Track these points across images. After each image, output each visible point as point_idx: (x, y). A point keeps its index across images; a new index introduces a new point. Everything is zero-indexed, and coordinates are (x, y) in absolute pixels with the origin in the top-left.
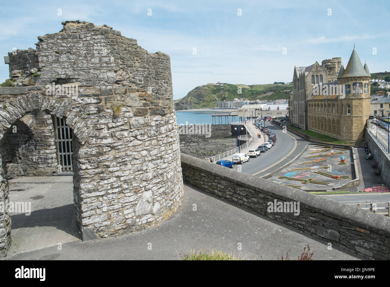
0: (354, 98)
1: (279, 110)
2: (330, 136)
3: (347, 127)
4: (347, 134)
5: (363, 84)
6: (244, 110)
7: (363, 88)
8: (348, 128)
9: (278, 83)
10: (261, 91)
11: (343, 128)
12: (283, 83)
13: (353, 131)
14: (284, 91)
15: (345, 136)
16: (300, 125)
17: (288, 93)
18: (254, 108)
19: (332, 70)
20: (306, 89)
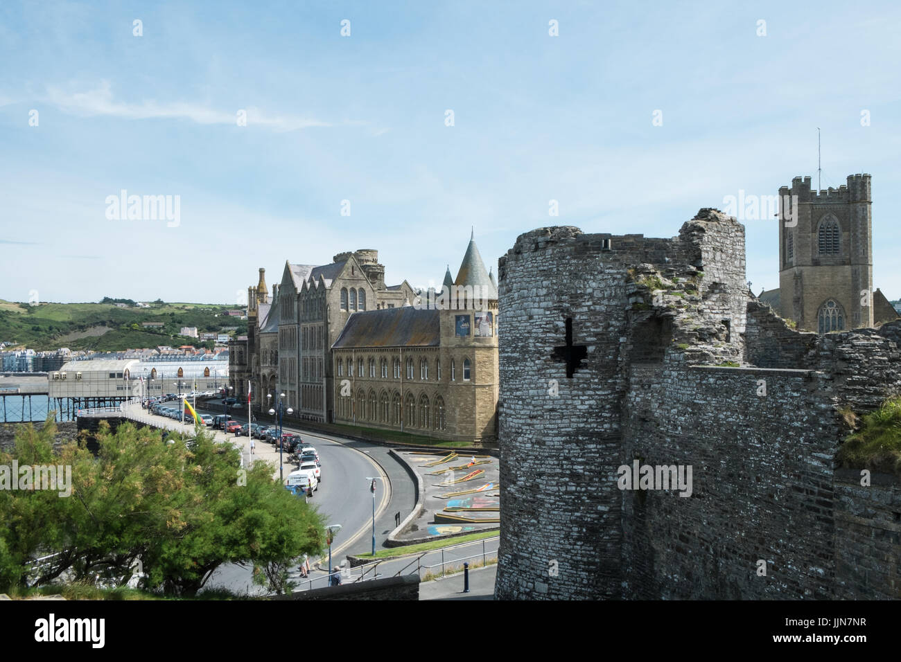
0: (477, 344)
1: (208, 376)
2: (413, 433)
3: (462, 410)
4: (464, 425)
5: (494, 316)
6: (70, 377)
7: (494, 324)
8: (466, 412)
9: (116, 301)
10: (64, 322)
11: (454, 410)
12: (130, 303)
13: (477, 417)
14: (146, 325)
15: (458, 429)
16: (303, 411)
17: (155, 333)
18: (106, 372)
19: (377, 279)
20: (329, 321)
